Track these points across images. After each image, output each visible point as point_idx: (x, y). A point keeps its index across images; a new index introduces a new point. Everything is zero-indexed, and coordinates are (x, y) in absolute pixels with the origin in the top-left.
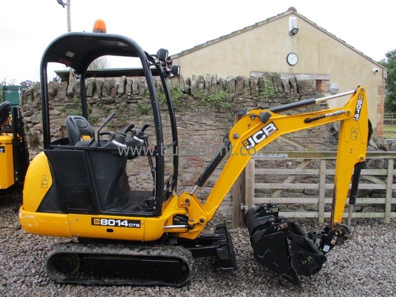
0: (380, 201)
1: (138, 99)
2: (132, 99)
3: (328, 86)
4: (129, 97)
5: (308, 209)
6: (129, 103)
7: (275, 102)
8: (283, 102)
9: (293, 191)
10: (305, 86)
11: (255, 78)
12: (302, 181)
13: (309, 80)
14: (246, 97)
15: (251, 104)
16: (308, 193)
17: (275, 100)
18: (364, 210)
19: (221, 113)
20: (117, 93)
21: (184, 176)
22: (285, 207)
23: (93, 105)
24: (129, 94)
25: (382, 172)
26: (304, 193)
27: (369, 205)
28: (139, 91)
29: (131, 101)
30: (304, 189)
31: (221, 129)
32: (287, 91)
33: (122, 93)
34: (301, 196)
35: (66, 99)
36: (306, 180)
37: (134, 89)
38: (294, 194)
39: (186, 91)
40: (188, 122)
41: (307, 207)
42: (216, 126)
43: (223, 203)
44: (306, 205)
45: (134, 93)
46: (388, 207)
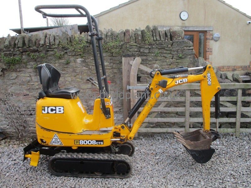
0: (232, 120)
1: (54, 48)
2: (50, 48)
3: (212, 35)
4: (48, 47)
5: (180, 126)
6: (48, 51)
7: (153, 48)
8: (160, 48)
9: (169, 113)
10: (176, 35)
11: (138, 31)
12: (176, 105)
13: (178, 31)
14: (132, 44)
15: (136, 50)
16: (180, 114)
17: (154, 47)
18: (222, 127)
19: (114, 57)
20: (39, 44)
21: (89, 102)
22: (163, 125)
23: (24, 53)
24: (48, 44)
25: (233, 99)
26: (178, 114)
27: (226, 123)
28: (55, 42)
29: (49, 50)
30: (177, 112)
31: (115, 68)
32: (162, 39)
33: (43, 44)
34: (175, 117)
35: (5, 49)
36: (179, 105)
37: (51, 41)
38: (170, 115)
39: (89, 41)
40: (90, 64)
41: (179, 124)
42: (111, 66)
43: (118, 122)
44: (179, 123)
45: (51, 44)
46: (238, 125)
